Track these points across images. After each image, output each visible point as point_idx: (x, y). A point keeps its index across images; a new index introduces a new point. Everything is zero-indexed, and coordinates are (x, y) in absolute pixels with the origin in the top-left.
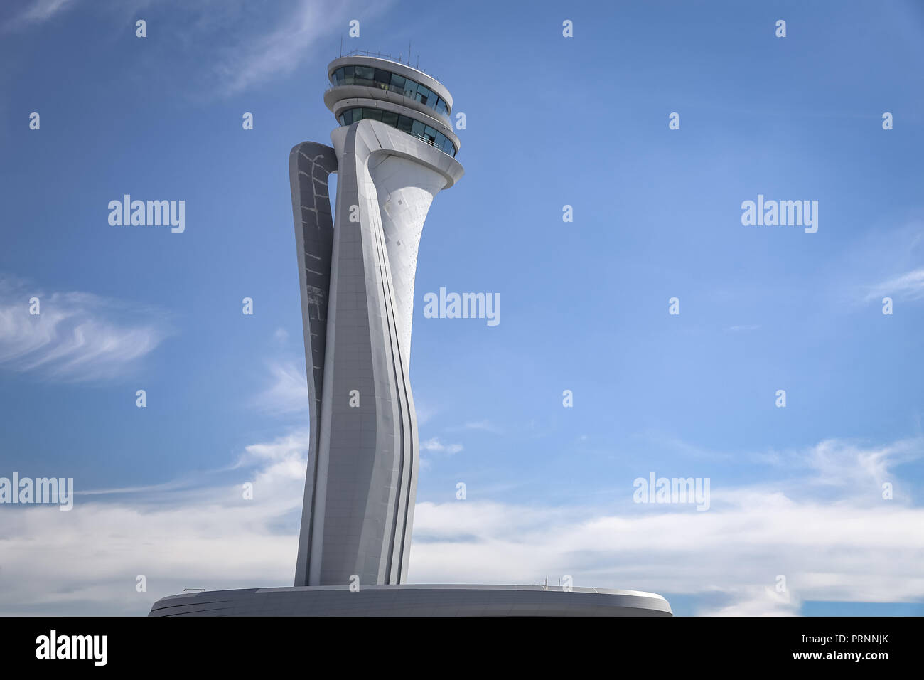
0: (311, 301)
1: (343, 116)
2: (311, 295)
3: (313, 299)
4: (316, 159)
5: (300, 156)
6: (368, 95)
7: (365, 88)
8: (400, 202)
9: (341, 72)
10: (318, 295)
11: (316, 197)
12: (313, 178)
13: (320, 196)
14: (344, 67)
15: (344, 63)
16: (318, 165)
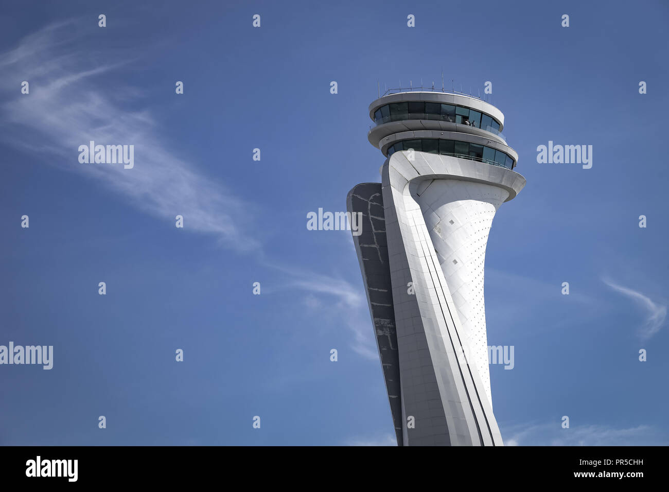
2: (381, 327)
4: (371, 198)
5: (354, 198)
6: (405, 128)
7: (399, 123)
8: (452, 222)
10: (389, 325)
11: (376, 233)
12: (371, 216)
13: (380, 231)
15: (379, 104)
16: (375, 203)
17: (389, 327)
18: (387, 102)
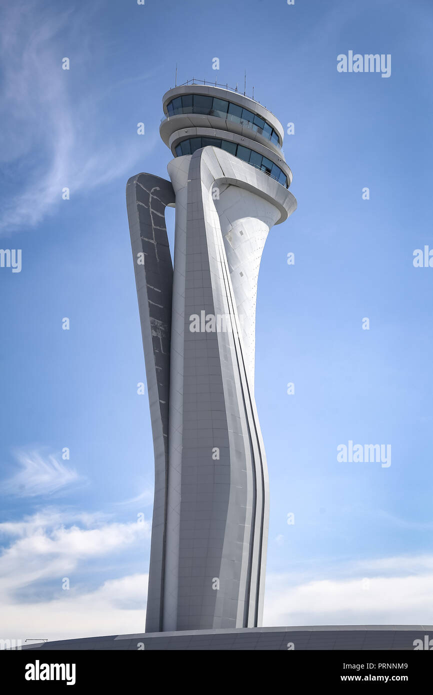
0: (155, 334)
1: (179, 147)
2: (155, 328)
3: (156, 332)
4: (152, 190)
5: (138, 187)
8: (242, 233)
9: (178, 103)
10: (161, 328)
11: (155, 229)
12: (151, 210)
13: (160, 228)
14: (181, 96)
15: (182, 91)
16: (155, 197)
17: (161, 329)
18: (191, 92)
